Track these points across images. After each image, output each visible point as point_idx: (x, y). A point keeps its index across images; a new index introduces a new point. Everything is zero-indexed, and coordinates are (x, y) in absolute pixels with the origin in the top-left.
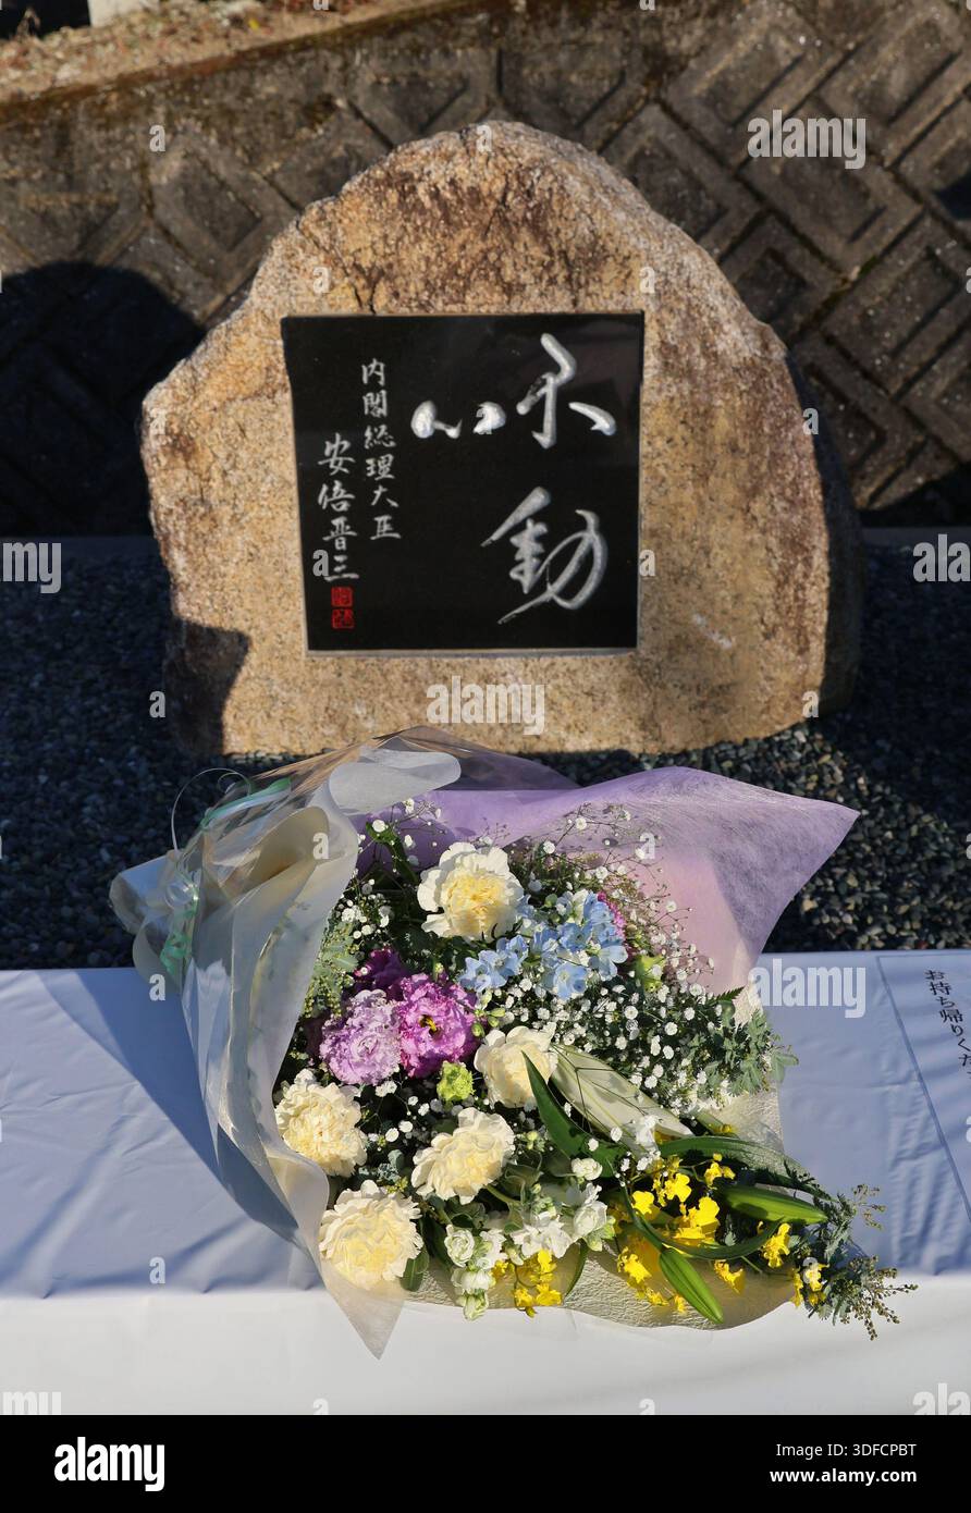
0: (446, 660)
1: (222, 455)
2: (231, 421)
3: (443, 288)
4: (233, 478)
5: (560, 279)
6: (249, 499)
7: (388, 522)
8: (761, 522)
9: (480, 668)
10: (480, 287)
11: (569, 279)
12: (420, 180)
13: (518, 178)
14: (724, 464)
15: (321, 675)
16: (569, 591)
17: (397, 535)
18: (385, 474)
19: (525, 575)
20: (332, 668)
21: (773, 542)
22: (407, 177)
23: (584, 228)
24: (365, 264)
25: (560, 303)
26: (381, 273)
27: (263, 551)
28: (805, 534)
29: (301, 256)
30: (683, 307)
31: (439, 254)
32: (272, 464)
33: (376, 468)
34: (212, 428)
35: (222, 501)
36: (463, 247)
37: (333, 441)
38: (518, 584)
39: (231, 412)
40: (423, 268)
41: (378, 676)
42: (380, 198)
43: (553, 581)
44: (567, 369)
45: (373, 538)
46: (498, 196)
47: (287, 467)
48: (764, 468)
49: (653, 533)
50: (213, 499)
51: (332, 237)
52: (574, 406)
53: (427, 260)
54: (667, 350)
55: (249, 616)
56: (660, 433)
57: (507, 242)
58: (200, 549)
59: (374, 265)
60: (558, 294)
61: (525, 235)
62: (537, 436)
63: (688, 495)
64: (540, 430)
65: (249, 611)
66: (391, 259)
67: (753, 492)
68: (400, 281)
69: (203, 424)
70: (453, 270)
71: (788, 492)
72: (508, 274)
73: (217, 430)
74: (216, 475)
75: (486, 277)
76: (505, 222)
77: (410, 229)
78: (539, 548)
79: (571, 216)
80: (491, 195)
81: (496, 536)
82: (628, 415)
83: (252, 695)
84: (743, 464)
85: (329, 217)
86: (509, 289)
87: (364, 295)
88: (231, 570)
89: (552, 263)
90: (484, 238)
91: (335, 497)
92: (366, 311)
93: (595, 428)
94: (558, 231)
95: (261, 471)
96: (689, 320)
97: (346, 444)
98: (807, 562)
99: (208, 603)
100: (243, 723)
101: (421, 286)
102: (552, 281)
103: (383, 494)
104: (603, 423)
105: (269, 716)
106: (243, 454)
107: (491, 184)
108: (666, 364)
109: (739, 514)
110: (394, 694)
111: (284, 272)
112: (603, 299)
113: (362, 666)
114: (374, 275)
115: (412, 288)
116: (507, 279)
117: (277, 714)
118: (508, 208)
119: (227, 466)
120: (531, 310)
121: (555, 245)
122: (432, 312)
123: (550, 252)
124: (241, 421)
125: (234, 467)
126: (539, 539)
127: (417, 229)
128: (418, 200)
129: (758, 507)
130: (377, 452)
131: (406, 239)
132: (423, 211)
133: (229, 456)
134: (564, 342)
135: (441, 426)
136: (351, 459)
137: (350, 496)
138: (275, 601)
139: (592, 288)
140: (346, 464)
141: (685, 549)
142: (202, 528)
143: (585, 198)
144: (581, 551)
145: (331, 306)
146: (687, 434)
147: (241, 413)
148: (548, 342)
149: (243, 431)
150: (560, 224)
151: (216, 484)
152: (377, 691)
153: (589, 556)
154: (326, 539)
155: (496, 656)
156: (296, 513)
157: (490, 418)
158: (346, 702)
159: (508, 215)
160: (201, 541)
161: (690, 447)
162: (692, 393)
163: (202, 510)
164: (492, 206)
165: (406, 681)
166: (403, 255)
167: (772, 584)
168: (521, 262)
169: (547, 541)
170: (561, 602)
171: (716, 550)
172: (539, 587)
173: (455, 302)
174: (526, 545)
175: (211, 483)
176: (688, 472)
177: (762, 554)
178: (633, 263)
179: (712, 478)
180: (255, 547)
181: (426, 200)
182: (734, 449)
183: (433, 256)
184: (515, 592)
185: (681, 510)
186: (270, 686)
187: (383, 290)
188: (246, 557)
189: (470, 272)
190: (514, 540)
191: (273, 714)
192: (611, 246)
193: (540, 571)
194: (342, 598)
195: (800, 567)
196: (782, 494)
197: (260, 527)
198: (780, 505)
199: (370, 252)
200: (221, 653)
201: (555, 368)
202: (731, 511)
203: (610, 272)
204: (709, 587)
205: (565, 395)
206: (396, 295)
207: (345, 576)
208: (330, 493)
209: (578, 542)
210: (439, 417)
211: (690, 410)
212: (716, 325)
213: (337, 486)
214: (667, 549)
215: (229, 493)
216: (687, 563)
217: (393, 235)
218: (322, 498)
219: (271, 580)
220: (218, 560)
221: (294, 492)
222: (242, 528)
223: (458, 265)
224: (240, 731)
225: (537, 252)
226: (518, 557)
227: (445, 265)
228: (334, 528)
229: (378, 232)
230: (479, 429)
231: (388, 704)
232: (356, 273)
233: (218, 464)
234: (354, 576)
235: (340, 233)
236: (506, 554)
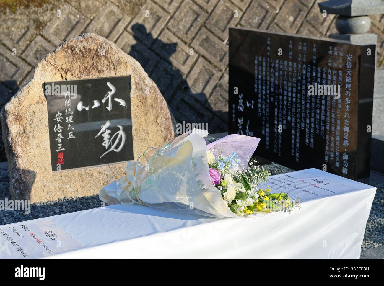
0: (89, 169)
1: (29, 120)
2: (31, 111)
3: (84, 72)
4: (32, 126)
5: (112, 68)
6: (37, 131)
7: (72, 134)
8: (160, 124)
9: (98, 170)
10: (93, 72)
11: (114, 68)
12: (76, 47)
13: (100, 45)
14: (150, 110)
15: (57, 178)
16: (117, 147)
17: (74, 137)
18: (71, 121)
19: (106, 144)
20: (59, 175)
21: (163, 129)
22: (72, 47)
23: (116, 56)
24: (64, 68)
25: (112, 74)
26: (68, 70)
27: (41, 145)
28: (169, 126)
29: (47, 67)
30: (138, 73)
31: (82, 64)
32: (42, 121)
33: (69, 120)
34: (26, 113)
35: (30, 132)
36: (88, 62)
37: (57, 114)
38: (105, 147)
39: (31, 108)
40: (79, 68)
41: (71, 176)
42: (66, 52)
43: (113, 144)
44: (113, 90)
45: (68, 138)
46: (95, 50)
47: (46, 121)
48: (159, 111)
49: (136, 130)
50: (27, 132)
51: (55, 62)
52: (116, 99)
53: (80, 66)
54: (137, 84)
55: (37, 163)
56: (135, 104)
57: (98, 61)
58: (24, 146)
59: (66, 68)
60: (112, 72)
61: (103, 59)
62: (107, 108)
63: (143, 119)
64: (108, 106)
65: (37, 162)
66: (71, 66)
67: (157, 117)
68: (73, 71)
69: (24, 112)
70: (86, 68)
71: (165, 116)
72: (100, 68)
73: (28, 113)
74: (28, 125)
75: (94, 69)
76: (98, 56)
77: (75, 59)
78: (109, 137)
79: (113, 54)
80: (94, 50)
81: (99, 134)
82: (128, 101)
83: (39, 185)
84: (155, 110)
85: (54, 57)
86: (100, 72)
87: (64, 76)
88: (32, 151)
89: (110, 65)
90: (93, 60)
91: (58, 128)
92: (64, 80)
93: (120, 105)
94: (111, 57)
95: (40, 123)
96: (140, 77)
97: (61, 114)
98: (171, 133)
99: (27, 161)
100: (37, 194)
101: (78, 72)
102: (110, 69)
103: (70, 126)
104: (122, 103)
105: (43, 191)
106: (35, 119)
107: (94, 47)
108: (137, 87)
109: (154, 123)
110: (76, 180)
111: (42, 71)
112: (121, 73)
113: (67, 173)
114: (66, 70)
115: (76, 73)
116: (99, 69)
117: (46, 190)
118: (99, 53)
119: (31, 123)
120: (106, 76)
121: (110, 60)
122: (81, 79)
123: (109, 62)
124: (34, 110)
125: (33, 122)
126: (109, 134)
127: (76, 59)
128: (76, 52)
129: (159, 121)
130: (69, 115)
131: (74, 61)
132: (77, 54)
133: (31, 120)
134: (112, 83)
135: (84, 107)
136: (62, 118)
137: (62, 128)
138: (44, 158)
139: (119, 70)
140: (61, 119)
141: (143, 133)
142: (25, 140)
143: (116, 49)
144: (119, 136)
145: (55, 79)
146: (142, 104)
147: (34, 108)
148: (109, 84)
149: (34, 113)
150: (111, 55)
151: (28, 127)
152: (71, 180)
153: (121, 137)
154: (56, 140)
155: (101, 166)
156: (48, 134)
157: (96, 104)
158: (63, 184)
159: (99, 54)
160: (25, 144)
161: (142, 107)
162: (142, 94)
163: (25, 135)
164: (94, 52)
165: (79, 176)
166: (74, 65)
167: (163, 140)
168: (102, 65)
169: (111, 135)
170: (115, 150)
171: (150, 132)
172: (110, 147)
173: (87, 76)
174: (106, 136)
175: (27, 128)
176: (143, 113)
177: (160, 132)
178: (127, 64)
179: (148, 114)
180: (39, 144)
181: (78, 52)
182: (152, 107)
183: (81, 65)
184: (104, 149)
185: (141, 123)
186: (44, 182)
187: (69, 74)
188: (36, 147)
189: (90, 68)
190: (103, 135)
191: (44, 190)
192: (122, 60)
193: (110, 143)
194: (60, 156)
195: (169, 135)
196: (164, 117)
197: (40, 138)
198: (164, 119)
199: (65, 65)
200: (31, 174)
201: (111, 90)
202: (153, 122)
203: (122, 66)
204: (149, 142)
205: (113, 97)
206: (72, 75)
207: (61, 149)
208: (57, 127)
209: (118, 134)
210: (84, 105)
211: (142, 98)
212: (144, 77)
213: (59, 125)
214: (139, 133)
215: (32, 130)
216: (144, 137)
217: (71, 61)
218: (55, 129)
219: (43, 152)
220: (29, 148)
221: (48, 128)
222: (35, 139)
223: (87, 67)
224: (36, 196)
225: (106, 62)
226: (104, 140)
227: (84, 67)
228: (58, 137)
229: (67, 60)
230: (93, 107)
231: (74, 183)
232: (62, 70)
233: (28, 122)
234: (63, 149)
235: (57, 61)
236: (101, 138)
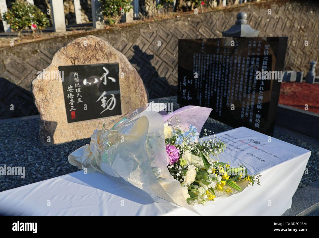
0: (92, 121)
1: (49, 90)
2: (50, 85)
3: (87, 60)
4: (52, 94)
5: (106, 58)
6: (55, 98)
7: (80, 99)
8: (138, 93)
9: (98, 122)
10: (93, 60)
11: (107, 58)
12: (81, 43)
13: (97, 43)
14: (132, 85)
15: (71, 127)
16: (111, 107)
17: (82, 101)
18: (79, 91)
19: (104, 105)
20: (72, 126)
21: (139, 96)
22: (79, 43)
23: (109, 50)
24: (73, 57)
25: (106, 62)
26: (76, 58)
27: (58, 107)
28: (144, 94)
29: (61, 56)
30: (123, 62)
31: (86, 55)
32: (59, 91)
33: (78, 91)
34: (47, 86)
35: (50, 99)
36: (89, 54)
37: (70, 86)
38: (103, 107)
39: (50, 83)
40: (83, 57)
41: (81, 126)
42: (74, 46)
43: (108, 105)
44: (108, 72)
45: (78, 102)
46: (94, 46)
47: (61, 91)
48: (137, 85)
49: (123, 97)
50: (48, 98)
51: (67, 53)
52: (109, 78)
53: (84, 56)
54: (122, 68)
55: (56, 119)
56: (122, 81)
57: (97, 53)
58: (46, 108)
59: (74, 57)
60: (106, 60)
61: (100, 51)
62: (104, 83)
63: (127, 90)
64: (104, 82)
65: (56, 118)
66: (77, 56)
67: (136, 89)
68: (79, 59)
69: (45, 85)
70: (88, 57)
71: (141, 88)
72: (97, 57)
73: (48, 86)
74: (48, 94)
75: (94, 58)
76: (96, 49)
77: (80, 51)
78: (106, 101)
79: (106, 48)
80: (93, 45)
81: (99, 100)
82: (117, 78)
83: (58, 133)
84: (134, 85)
85: (66, 49)
86: (98, 60)
87: (73, 62)
88: (52, 111)
89: (104, 55)
90: (93, 52)
91: (71, 96)
92: (74, 65)
93: (112, 81)
94: (105, 51)
95: (57, 93)
96: (125, 64)
97: (72, 87)
98: (144, 98)
99: (49, 117)
100: (57, 138)
101: (83, 60)
102: (105, 58)
103: (79, 95)
104: (114, 80)
105: (62, 136)
106: (53, 90)
107: (93, 44)
108: (122, 70)
109: (134, 92)
110: (84, 128)
111: (58, 59)
112: (112, 61)
113: (78, 124)
114: (75, 58)
115: (81, 60)
116: (97, 58)
117: (63, 135)
118: (96, 47)
119: (50, 92)
120: (102, 63)
121: (104, 53)
122: (85, 64)
123: (104, 54)
124: (52, 84)
125: (52, 92)
126: (106, 99)
127: (81, 51)
128: (81, 46)
129: (137, 91)
130: (78, 88)
131: (80, 53)
132: (82, 48)
133: (50, 91)
134: (107, 68)
135: (88, 83)
136: (73, 89)
137: (73, 96)
138: (61, 115)
139: (111, 59)
140: (72, 90)
141: (127, 98)
142: (46, 104)
143: (108, 46)
144: (112, 101)
145: (67, 64)
146: (126, 81)
147: (52, 83)
148: (104, 68)
149: (53, 86)
150: (105, 49)
151: (48, 95)
152: (81, 128)
153: (113, 101)
154: (70, 103)
155: (101, 119)
156: (64, 99)
157: (96, 81)
158: (75, 131)
159: (97, 48)
160: (46, 106)
161: (127, 83)
162: (126, 75)
163: (46, 101)
164: (93, 47)
165: (86, 125)
166: (79, 55)
167: (140, 102)
168: (99, 55)
170: (110, 109)
171: (132, 98)
172: (106, 107)
173: (88, 62)
174: (103, 101)
175: (47, 96)
176: (127, 87)
177: (138, 98)
178: (116, 55)
179: (130, 87)
180: (57, 106)
181: (83, 47)
182: (133, 83)
183: (85, 55)
184: (103, 109)
185: (126, 93)
186: (61, 130)
187: (76, 61)
188: (55, 108)
189: (91, 57)
190: (101, 100)
191: (62, 135)
192: (113, 53)
193: (106, 105)
194: (73, 114)
195: (143, 99)
196: (140, 89)
197: (57, 103)
198: (140, 90)
199: (74, 55)
200: (52, 126)
201: (106, 72)
202: (133, 92)
203: (113, 56)
204: (131, 104)
205: (108, 76)
206: (79, 62)
207: (73, 109)
208: (70, 95)
209: (111, 99)
210: (87, 81)
211: (126, 77)
212: (128, 65)
213: (71, 94)
214: (125, 99)
215: (51, 97)
216: (128, 101)
217: (77, 52)
218: (68, 97)
219: (60, 112)
220: (50, 109)
221: (63, 96)
222: (54, 103)
223: (89, 56)
224: (57, 139)
225: (102, 54)
226: (102, 103)
227: (87, 57)
228: (71, 101)
229: (75, 51)
230: (94, 83)
231: (83, 130)
232: (71, 58)
233: (48, 92)
234: (75, 109)
235: (68, 52)
236: (100, 102)
